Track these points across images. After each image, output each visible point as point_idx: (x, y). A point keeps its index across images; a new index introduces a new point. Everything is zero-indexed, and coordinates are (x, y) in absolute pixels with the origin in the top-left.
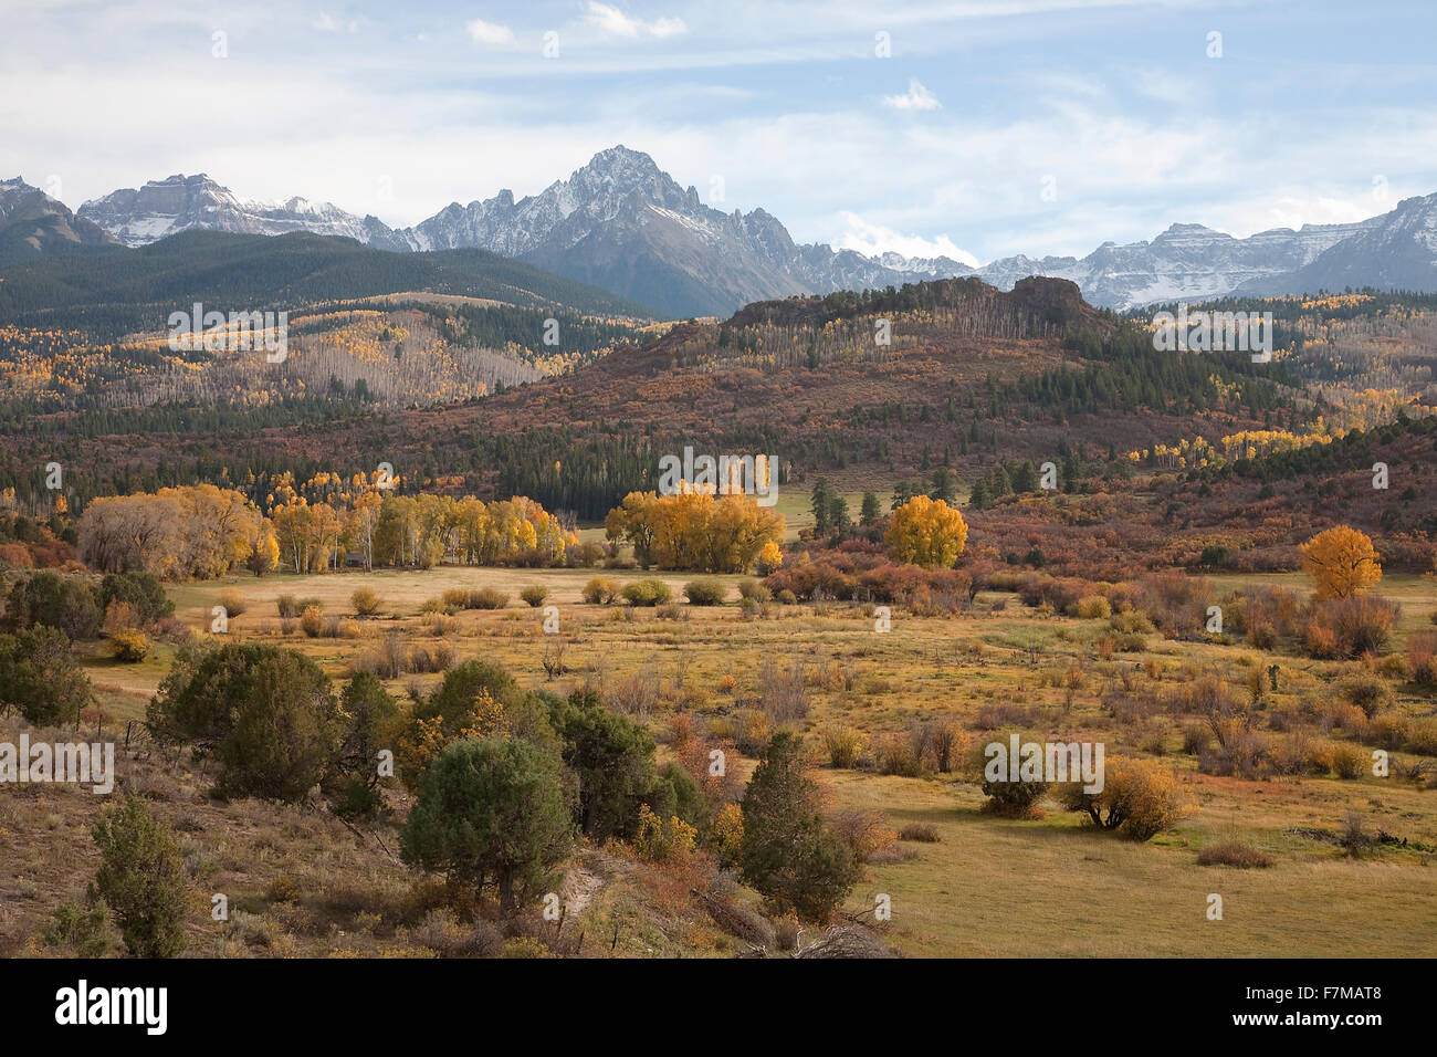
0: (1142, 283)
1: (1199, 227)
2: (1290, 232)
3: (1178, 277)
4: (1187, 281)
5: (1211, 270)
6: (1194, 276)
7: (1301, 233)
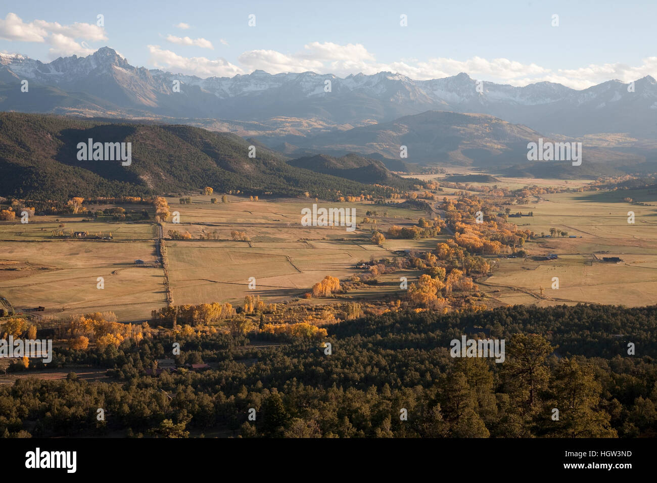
0: (246, 86)
1: (262, 71)
2: (285, 74)
3: (256, 85)
4: (258, 85)
5: (265, 83)
6: (260, 84)
7: (288, 75)
